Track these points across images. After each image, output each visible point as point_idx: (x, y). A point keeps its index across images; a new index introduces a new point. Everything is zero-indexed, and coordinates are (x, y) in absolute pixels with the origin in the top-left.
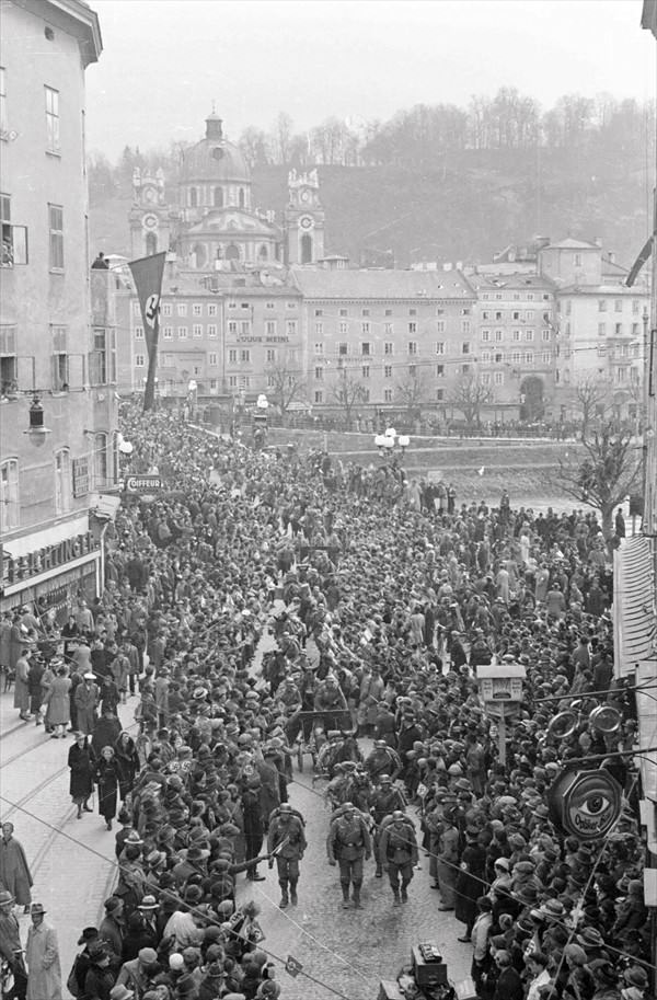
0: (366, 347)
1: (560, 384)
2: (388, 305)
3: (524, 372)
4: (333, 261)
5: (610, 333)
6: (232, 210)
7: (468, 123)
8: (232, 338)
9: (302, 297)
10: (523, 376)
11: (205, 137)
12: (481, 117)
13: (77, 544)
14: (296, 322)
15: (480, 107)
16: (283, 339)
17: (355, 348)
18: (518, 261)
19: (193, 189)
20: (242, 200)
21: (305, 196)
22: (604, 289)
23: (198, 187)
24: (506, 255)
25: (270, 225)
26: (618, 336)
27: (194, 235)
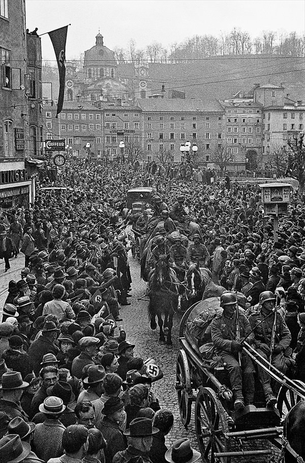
0: (172, 135)
1: (265, 153)
2: (183, 115)
3: (248, 147)
4: (156, 96)
5: (289, 128)
6: (108, 78)
7: (218, 43)
8: (108, 131)
9: (141, 111)
10: (247, 149)
11: (95, 45)
12: (225, 41)
13: (17, 174)
14: (139, 123)
15: (224, 36)
16: (132, 131)
17: (167, 136)
18: (244, 98)
19: (90, 70)
20: (112, 74)
21: (142, 72)
22: (286, 108)
23: (92, 69)
24: (238, 95)
25: (126, 86)
26: (292, 130)
27: (90, 90)
